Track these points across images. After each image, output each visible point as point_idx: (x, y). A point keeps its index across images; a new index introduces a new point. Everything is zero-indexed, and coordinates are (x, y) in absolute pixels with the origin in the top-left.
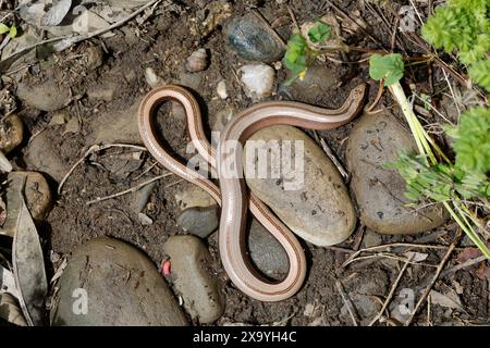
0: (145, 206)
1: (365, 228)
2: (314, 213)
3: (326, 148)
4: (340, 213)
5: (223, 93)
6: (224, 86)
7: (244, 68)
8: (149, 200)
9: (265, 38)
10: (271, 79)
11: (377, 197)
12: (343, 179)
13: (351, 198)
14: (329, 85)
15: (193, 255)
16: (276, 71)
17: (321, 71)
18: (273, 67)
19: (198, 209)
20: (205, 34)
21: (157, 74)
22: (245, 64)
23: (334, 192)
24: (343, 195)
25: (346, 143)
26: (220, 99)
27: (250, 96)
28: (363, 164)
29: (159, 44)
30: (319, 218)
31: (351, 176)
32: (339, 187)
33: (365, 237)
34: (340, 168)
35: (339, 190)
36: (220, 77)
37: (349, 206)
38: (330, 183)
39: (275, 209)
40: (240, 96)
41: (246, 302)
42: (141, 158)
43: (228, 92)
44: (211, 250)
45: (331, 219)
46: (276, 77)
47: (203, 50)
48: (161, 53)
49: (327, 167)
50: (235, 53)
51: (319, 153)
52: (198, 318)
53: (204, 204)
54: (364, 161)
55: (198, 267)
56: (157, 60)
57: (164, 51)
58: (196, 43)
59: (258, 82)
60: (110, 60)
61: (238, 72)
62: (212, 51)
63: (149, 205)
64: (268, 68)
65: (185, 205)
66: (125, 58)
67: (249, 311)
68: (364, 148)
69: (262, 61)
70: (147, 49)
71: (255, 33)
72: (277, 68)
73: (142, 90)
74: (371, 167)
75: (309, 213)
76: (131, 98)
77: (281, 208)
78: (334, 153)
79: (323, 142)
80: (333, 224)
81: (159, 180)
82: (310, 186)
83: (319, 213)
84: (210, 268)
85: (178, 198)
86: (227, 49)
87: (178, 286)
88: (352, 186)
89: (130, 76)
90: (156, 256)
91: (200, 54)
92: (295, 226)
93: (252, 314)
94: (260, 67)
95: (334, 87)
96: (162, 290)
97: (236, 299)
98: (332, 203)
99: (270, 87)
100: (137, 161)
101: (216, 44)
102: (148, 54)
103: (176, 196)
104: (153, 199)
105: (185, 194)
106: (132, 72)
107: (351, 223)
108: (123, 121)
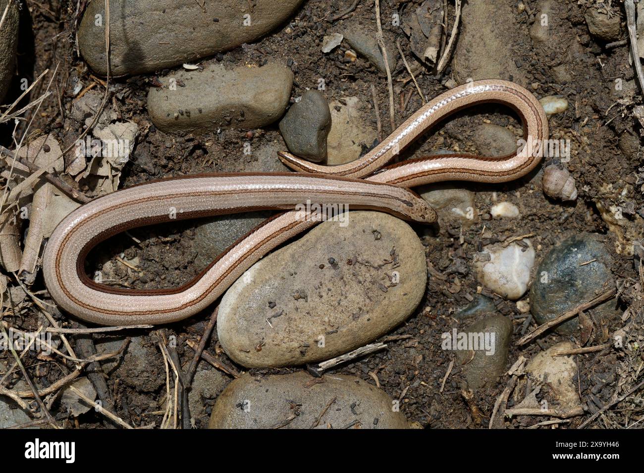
0: (352, 48)
1: (232, 377)
2: (272, 305)
3: (370, 347)
4: (262, 345)
5: (499, 210)
6: (510, 215)
7: (531, 253)
8: (360, 55)
9: (567, 298)
10: (503, 290)
11: (271, 407)
12: (315, 363)
13: (283, 366)
14: (469, 378)
15: (252, 103)
16: (515, 301)
17: (492, 371)
18: (522, 298)
19: (326, 127)
20: (599, 205)
21: (554, 115)
22: (537, 256)
23: (295, 344)
24: (288, 356)
25: (371, 381)
26: (492, 203)
27: (486, 251)
28: (329, 399)
29: (600, 130)
30: (261, 310)
31: (315, 375)
32: (302, 353)
33: (219, 374)
34: (333, 362)
35: (297, 353)
36: (526, 211)
37: (269, 361)
38: (311, 341)
39: (294, 246)
40: (488, 235)
41: (165, 167)
42: (427, 59)
43: (500, 218)
44: (258, 132)
45: (255, 329)
46: (506, 298)
47: (573, 196)
48: (586, 129)
49: (339, 343)
50: (558, 244)
51: (364, 335)
52: (158, 86)
53: (332, 138)
54: (334, 401)
55: (232, 106)
56: (577, 120)
57: (589, 135)
58: (586, 188)
59: (503, 269)
60: (596, 48)
61: (528, 242)
62: (571, 210)
63: (353, 54)
64: (521, 290)
65: (338, 109)
66: (592, 71)
67: (150, 167)
68: (353, 406)
69: (534, 284)
70: (596, 110)
71: (579, 283)
72: (519, 304)
73: (535, 85)
74: (321, 410)
75: (273, 298)
76: (527, 65)
77: (293, 256)
78: (360, 358)
79: (380, 345)
80: (247, 330)
81: (386, 79)
82: (315, 308)
83: (270, 313)
84: (229, 123)
85: (352, 101)
86: (569, 234)
87: (215, 69)
88: (301, 373)
89: (562, 73)
90: (269, 45)
91: (569, 190)
92: (260, 271)
93: (144, 171)
94: (526, 278)
95: (463, 385)
96: (212, 42)
97: (172, 152)
98: (280, 336)
99: (492, 286)
100: (423, 50)
101: (581, 218)
102: (589, 109)
103: (355, 99)
104: (360, 62)
105: (354, 113)
106: (568, 78)
107: (242, 357)
108: (494, 44)
